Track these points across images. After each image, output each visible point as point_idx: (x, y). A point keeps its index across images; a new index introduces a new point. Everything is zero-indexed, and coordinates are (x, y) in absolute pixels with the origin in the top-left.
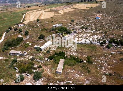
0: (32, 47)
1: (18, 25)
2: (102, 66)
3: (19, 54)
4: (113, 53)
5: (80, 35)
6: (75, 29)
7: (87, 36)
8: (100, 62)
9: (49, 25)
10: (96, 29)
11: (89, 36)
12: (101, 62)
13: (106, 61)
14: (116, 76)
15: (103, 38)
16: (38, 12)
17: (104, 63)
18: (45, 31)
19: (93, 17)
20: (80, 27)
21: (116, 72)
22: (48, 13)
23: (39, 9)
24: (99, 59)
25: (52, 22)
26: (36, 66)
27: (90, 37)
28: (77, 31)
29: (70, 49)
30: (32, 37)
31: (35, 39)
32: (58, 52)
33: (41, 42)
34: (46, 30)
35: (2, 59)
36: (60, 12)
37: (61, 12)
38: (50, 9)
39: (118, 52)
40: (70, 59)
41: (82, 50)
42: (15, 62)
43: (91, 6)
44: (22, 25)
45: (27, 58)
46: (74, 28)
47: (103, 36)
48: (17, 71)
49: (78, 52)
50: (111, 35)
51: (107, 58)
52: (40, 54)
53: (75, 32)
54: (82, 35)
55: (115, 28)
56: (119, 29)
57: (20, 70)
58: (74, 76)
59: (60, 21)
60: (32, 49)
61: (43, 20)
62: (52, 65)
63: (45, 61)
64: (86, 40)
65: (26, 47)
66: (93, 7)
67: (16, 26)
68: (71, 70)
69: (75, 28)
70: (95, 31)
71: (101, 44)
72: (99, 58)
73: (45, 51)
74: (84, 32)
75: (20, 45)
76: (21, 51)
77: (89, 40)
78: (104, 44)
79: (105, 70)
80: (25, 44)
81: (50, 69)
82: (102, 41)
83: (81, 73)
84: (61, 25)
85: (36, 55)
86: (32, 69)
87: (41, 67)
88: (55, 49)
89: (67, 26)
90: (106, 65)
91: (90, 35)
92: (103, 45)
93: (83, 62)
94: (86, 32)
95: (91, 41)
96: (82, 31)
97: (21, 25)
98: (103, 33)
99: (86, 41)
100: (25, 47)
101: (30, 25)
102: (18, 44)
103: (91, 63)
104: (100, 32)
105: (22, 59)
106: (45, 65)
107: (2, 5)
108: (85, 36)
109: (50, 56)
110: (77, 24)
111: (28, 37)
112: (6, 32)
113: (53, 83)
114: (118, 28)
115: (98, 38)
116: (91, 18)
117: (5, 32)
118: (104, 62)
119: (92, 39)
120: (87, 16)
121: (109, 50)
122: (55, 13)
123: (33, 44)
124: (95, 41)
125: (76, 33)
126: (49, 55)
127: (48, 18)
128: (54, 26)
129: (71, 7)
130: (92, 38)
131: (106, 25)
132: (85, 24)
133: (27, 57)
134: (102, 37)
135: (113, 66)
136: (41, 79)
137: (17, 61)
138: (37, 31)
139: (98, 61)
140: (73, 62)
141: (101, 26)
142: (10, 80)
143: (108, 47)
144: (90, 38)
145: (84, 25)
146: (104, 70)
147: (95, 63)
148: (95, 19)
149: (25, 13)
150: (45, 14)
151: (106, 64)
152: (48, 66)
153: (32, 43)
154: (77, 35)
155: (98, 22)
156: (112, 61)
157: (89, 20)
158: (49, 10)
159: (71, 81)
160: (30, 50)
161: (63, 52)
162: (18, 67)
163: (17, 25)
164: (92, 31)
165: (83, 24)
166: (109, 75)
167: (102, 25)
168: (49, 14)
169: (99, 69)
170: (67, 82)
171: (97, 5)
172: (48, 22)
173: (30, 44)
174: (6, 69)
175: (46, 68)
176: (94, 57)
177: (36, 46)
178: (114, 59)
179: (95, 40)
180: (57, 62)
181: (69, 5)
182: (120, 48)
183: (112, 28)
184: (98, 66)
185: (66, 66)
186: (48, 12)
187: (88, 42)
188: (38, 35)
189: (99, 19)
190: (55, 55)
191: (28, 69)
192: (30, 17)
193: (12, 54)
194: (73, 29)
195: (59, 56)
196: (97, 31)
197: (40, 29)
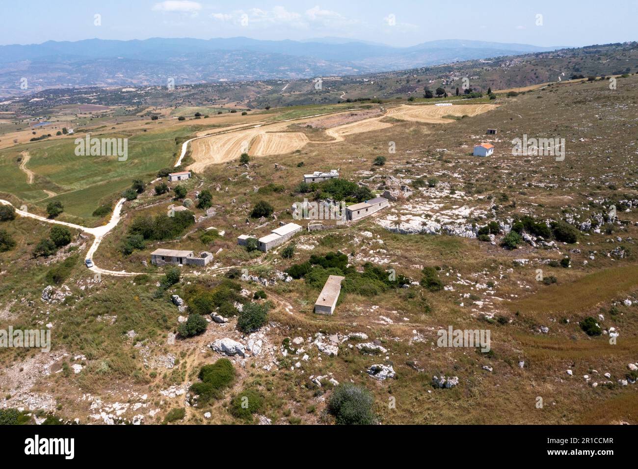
0: (230, 239)
1: (167, 175)
2: (473, 298)
3: (184, 262)
4: (523, 261)
5: (406, 206)
6: (387, 188)
7: (432, 210)
8: (470, 286)
9: (290, 174)
10: (468, 188)
11: (437, 208)
12: (474, 286)
13: (490, 284)
14: (520, 324)
15: (490, 216)
16: (240, 135)
17: (485, 290)
18: (271, 195)
19: (462, 151)
20: (408, 181)
21: (521, 313)
22: (281, 137)
23: (242, 122)
24: (467, 279)
25: (300, 165)
26: (245, 293)
27: (442, 212)
28: (395, 193)
29: (364, 247)
30: (226, 212)
31: (239, 219)
32: (323, 254)
33: (259, 227)
34: (276, 190)
35: (125, 277)
36: (330, 132)
37: (336, 134)
38: (289, 122)
39: (543, 259)
40: (363, 276)
41: (407, 250)
42: (174, 283)
43: (463, 111)
44: (184, 176)
45: (213, 272)
46: (384, 183)
47: (490, 210)
48: (182, 309)
49: (394, 255)
50: (523, 205)
51: (498, 277)
52: (259, 260)
53: (386, 196)
54: (414, 207)
55: (542, 185)
56: (559, 187)
57: (193, 306)
58: (376, 322)
59: (331, 162)
60: (228, 247)
61: (264, 158)
62: (301, 293)
63: (277, 281)
64: (425, 220)
65: (206, 240)
66: (470, 115)
67: (158, 179)
68: (365, 307)
69: (389, 183)
70: (463, 193)
71: (482, 235)
72: (469, 276)
73: (275, 252)
74: (422, 196)
75: (185, 237)
76: (191, 252)
77: (438, 221)
78: (492, 237)
79: (485, 308)
80: (201, 233)
81: (295, 303)
82: (485, 224)
83: (402, 314)
84: (334, 173)
85: (244, 265)
86: (232, 303)
87: (264, 297)
88: (312, 248)
89: (359, 177)
90: (489, 294)
91: (442, 205)
92: (488, 240)
93: (408, 283)
94: (430, 198)
95: (445, 224)
96: (414, 195)
97: (178, 174)
98: (493, 200)
99: (424, 224)
100: (204, 241)
101: (214, 175)
102: (178, 232)
103: (436, 288)
104: (481, 197)
105: (196, 273)
106: (277, 292)
107: (68, 111)
108: (423, 208)
109: (296, 267)
110: (397, 171)
111: (211, 212)
112: (123, 200)
113: (304, 338)
114: (556, 186)
115: (471, 213)
116: (453, 153)
117: (118, 200)
118: (485, 286)
119: (451, 217)
120: (439, 146)
121: (510, 253)
122: (310, 138)
123: (231, 233)
124: (460, 224)
125: (391, 199)
126: (288, 263)
127: (282, 153)
128: (306, 176)
129: (379, 116)
130: (449, 216)
131: (511, 174)
132: (430, 172)
133: (213, 268)
134: (486, 213)
135: (512, 299)
136: (263, 329)
137: (177, 280)
138: (245, 194)
139: (462, 282)
140: (374, 284)
141: (487, 178)
142: (159, 332)
143: (507, 245)
144: (442, 214)
145: (425, 177)
146: (482, 309)
147: (451, 288)
148: (472, 154)
149: (188, 138)
150: (270, 141)
151: (492, 292)
152: (287, 295)
153: (229, 231)
154: (395, 207)
155: (482, 164)
156: (515, 284)
157: (444, 160)
158: (284, 125)
159: (363, 332)
160: (221, 250)
161: (340, 254)
162: (185, 295)
163: (165, 174)
164: (453, 193)
165: (419, 171)
166: (495, 321)
167: (495, 175)
168: (286, 140)
169: (464, 305)
170: (351, 334)
171: (492, 107)
172: (284, 164)
173: (222, 233)
174: (144, 302)
175: (281, 300)
176: (448, 271)
177: (243, 237)
178: (522, 280)
179: (458, 221)
180: (318, 283)
181: (369, 107)
182: (551, 248)
183: (530, 185)
184: (462, 296)
185: (350, 297)
186: (282, 134)
187: (432, 226)
188: (249, 205)
189: (487, 155)
190: (311, 263)
191: (220, 302)
192: (208, 149)
193: (158, 261)
194: (380, 188)
195: (325, 267)
196: (470, 192)
197: (256, 188)
